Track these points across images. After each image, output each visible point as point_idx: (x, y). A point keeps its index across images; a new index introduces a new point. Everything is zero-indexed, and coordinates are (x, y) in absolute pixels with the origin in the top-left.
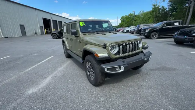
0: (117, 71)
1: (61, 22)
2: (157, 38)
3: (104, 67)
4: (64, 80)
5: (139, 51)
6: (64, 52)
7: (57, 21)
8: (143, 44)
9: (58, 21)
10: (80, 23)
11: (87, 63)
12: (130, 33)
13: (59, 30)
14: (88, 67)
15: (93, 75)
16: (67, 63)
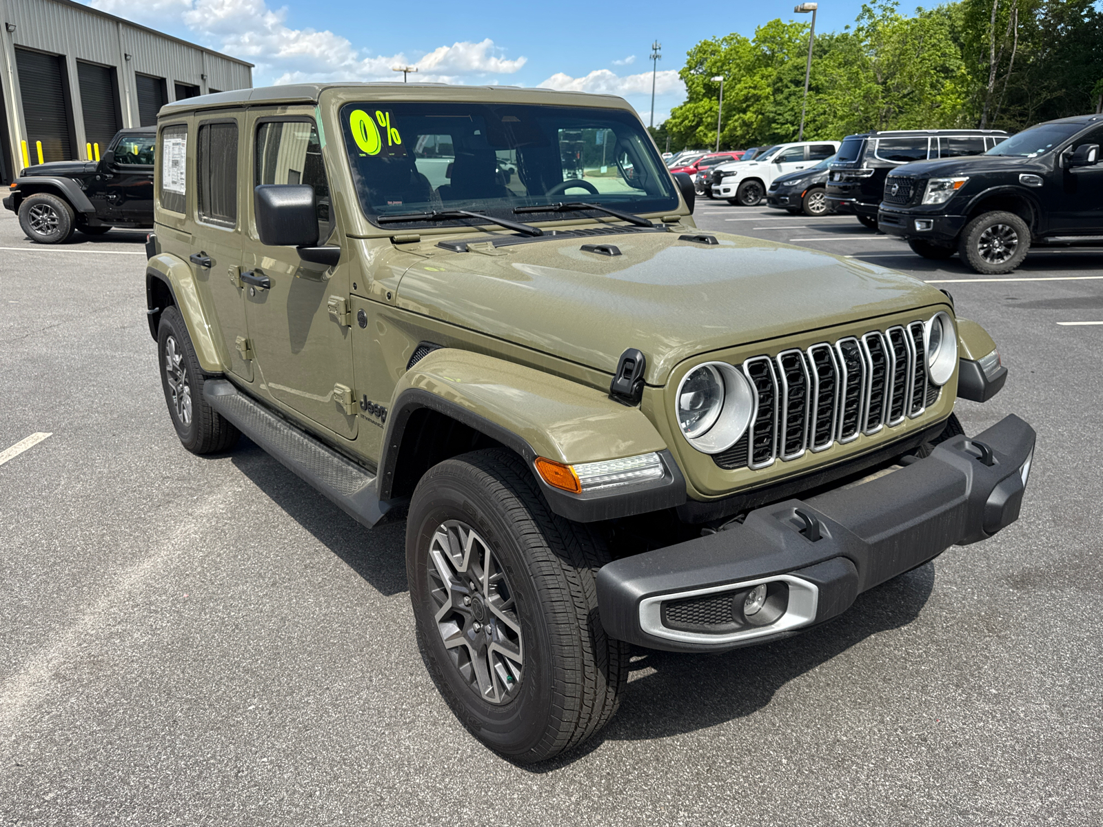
0: (747, 626)
1: (110, 72)
2: (1018, 259)
3: (634, 588)
4: (194, 704)
5: (926, 415)
6: (168, 392)
7: (60, 60)
8: (960, 349)
9: (81, 64)
10: (358, 117)
11: (438, 536)
12: (774, 202)
13: (89, 154)
14: (446, 574)
15: (499, 657)
16: (205, 509)
